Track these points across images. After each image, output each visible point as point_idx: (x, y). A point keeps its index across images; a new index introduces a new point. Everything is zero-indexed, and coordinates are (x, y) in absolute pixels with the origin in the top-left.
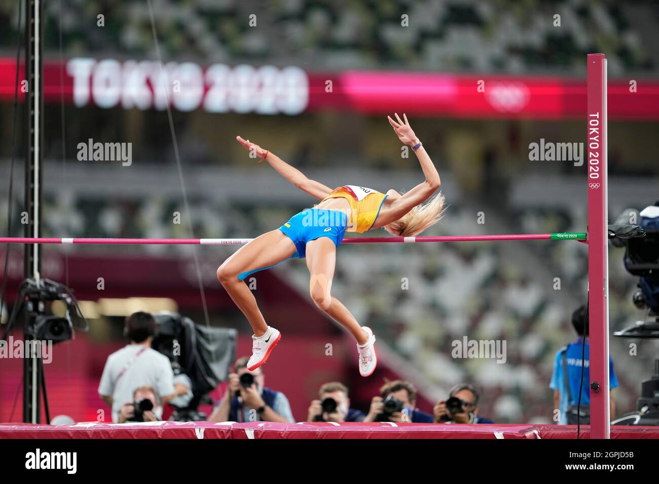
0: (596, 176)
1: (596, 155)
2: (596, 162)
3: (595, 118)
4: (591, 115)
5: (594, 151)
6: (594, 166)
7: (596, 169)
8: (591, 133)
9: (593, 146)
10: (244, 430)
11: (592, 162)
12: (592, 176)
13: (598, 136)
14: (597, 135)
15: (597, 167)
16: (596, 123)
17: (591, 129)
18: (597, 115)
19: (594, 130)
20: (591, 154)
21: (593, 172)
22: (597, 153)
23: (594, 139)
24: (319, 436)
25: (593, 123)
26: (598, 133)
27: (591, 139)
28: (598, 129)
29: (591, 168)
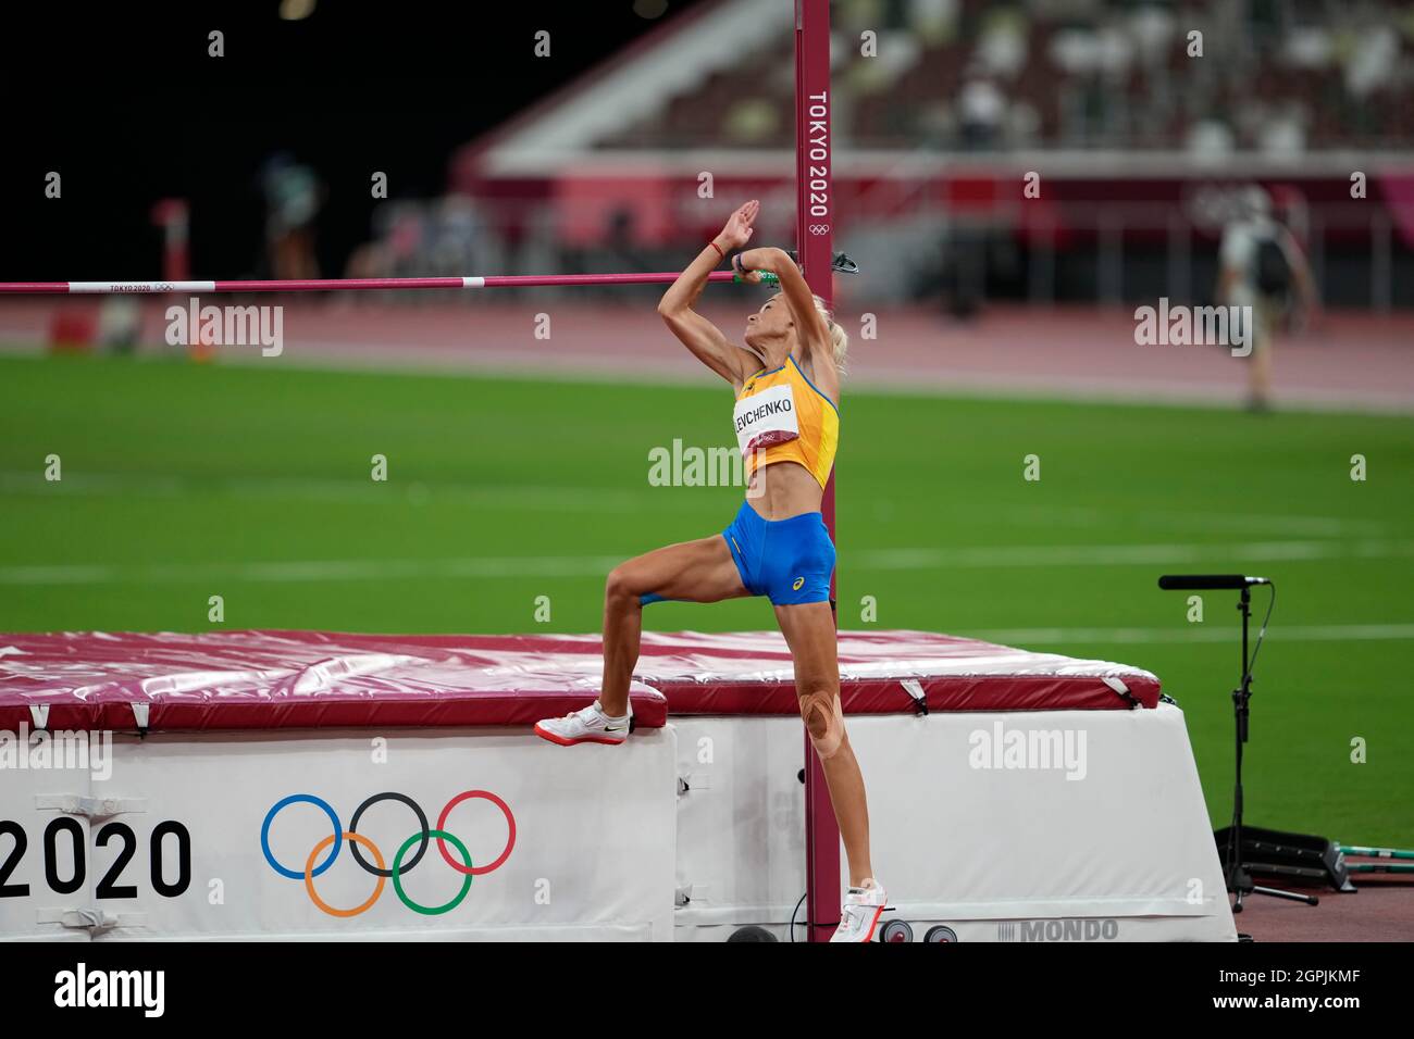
0: (822, 211)
1: (822, 171)
2: (822, 185)
3: (819, 102)
4: (812, 97)
5: (818, 165)
6: (818, 193)
7: (822, 198)
8: (812, 131)
9: (816, 154)
10: (130, 704)
11: (816, 185)
12: (816, 211)
13: (825, 137)
14: (822, 134)
15: (823, 195)
16: (821, 111)
17: (814, 123)
18: (824, 97)
19: (818, 125)
20: (813, 169)
21: (817, 203)
22: (823, 168)
23: (819, 141)
24: (277, 712)
25: (815, 111)
26: (825, 130)
27: (812, 141)
28: (824, 123)
29: (813, 196)
